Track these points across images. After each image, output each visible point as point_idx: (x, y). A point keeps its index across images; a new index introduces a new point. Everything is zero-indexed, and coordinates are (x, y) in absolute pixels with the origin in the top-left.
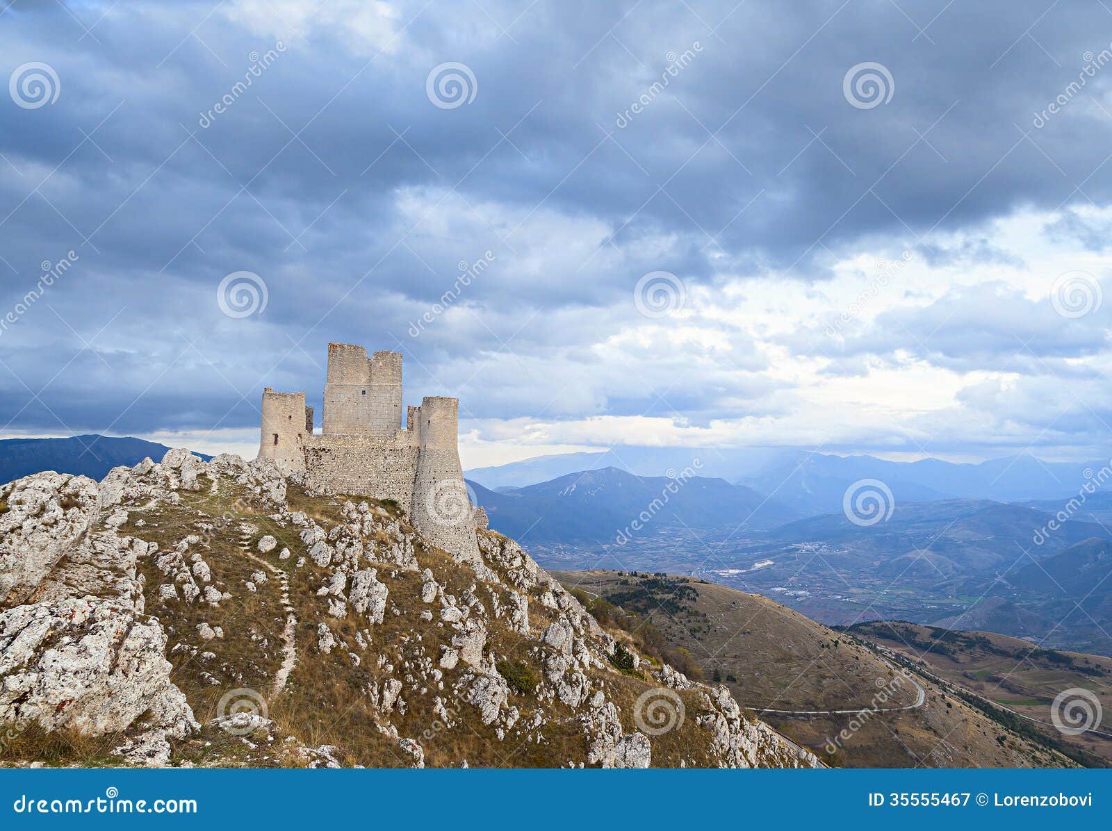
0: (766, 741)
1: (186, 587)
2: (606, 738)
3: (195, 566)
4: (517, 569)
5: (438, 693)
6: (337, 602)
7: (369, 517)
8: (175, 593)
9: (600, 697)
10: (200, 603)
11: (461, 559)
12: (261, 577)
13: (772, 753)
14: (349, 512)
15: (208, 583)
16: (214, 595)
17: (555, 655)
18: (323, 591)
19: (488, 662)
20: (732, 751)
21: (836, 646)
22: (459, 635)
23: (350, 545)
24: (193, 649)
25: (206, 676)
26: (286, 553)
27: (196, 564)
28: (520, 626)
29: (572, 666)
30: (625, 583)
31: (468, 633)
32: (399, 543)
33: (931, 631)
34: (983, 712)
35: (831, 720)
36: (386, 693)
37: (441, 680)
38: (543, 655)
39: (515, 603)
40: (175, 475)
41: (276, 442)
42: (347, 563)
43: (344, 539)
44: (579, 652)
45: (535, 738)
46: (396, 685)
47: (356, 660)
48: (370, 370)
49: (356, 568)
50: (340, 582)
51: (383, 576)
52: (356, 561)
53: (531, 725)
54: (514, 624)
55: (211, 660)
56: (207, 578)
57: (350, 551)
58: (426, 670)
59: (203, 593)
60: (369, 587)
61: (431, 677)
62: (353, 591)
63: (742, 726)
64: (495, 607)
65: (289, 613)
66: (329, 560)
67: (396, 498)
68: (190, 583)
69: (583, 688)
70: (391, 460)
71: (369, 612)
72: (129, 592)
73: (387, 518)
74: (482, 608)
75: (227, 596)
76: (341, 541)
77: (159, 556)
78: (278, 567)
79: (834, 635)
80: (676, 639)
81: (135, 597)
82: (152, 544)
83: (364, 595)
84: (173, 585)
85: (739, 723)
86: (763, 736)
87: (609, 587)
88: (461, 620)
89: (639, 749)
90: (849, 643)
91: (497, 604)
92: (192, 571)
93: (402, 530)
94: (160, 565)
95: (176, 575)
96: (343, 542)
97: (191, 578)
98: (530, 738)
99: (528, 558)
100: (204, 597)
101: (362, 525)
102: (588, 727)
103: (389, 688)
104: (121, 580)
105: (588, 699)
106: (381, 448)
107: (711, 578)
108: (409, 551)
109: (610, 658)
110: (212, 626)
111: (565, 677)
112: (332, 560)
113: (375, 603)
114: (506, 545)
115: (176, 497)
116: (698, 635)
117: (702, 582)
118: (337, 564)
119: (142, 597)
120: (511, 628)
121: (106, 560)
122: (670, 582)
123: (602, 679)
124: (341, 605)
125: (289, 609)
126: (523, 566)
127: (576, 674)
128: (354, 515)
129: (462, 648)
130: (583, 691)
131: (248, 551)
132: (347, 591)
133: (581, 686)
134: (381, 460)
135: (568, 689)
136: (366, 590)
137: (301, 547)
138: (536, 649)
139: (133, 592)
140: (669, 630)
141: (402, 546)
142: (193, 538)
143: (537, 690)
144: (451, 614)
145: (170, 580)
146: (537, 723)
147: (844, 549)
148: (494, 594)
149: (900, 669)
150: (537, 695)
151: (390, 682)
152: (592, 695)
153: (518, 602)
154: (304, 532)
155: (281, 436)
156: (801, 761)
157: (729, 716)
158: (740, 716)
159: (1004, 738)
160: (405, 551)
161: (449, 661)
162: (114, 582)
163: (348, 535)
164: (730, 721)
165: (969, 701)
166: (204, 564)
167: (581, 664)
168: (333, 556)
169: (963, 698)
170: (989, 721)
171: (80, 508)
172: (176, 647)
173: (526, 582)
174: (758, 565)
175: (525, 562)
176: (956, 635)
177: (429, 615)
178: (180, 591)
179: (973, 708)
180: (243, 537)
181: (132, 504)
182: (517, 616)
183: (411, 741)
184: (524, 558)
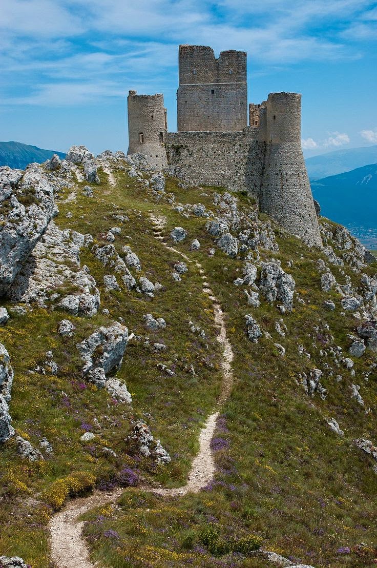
1: (126, 279)
3: (128, 258)
5: (352, 381)
6: (252, 292)
8: (117, 284)
11: (311, 244)
12: (182, 267)
15: (141, 274)
16: (148, 286)
18: (239, 282)
24: (146, 341)
25: (163, 368)
26: (196, 244)
27: (128, 256)
36: (313, 382)
37: (351, 367)
41: (142, 141)
42: (251, 254)
46: (318, 373)
47: (281, 350)
48: (218, 70)
50: (251, 273)
52: (258, 252)
56: (139, 269)
57: (252, 243)
58: (338, 358)
59: (139, 284)
60: (278, 278)
61: (344, 365)
62: (264, 282)
65: (214, 303)
66: (236, 251)
67: (246, 189)
68: (127, 274)
71: (279, 301)
75: (158, 286)
76: (243, 233)
77: (95, 248)
83: (274, 286)
84: (114, 276)
92: (126, 263)
95: (115, 266)
97: (127, 270)
100: (141, 288)
104: (78, 275)
108: (272, 237)
110: (155, 318)
112: (238, 251)
113: (283, 293)
115: (90, 190)
119: (97, 291)
121: (60, 255)
124: (256, 295)
125: (213, 299)
128: (224, 205)
131: (162, 241)
132: (259, 282)
136: (274, 280)
139: (90, 286)
142: (117, 230)
145: (111, 271)
151: (313, 371)
154: (208, 224)
155: (145, 135)
162: (73, 277)
166: (134, 255)
168: (239, 247)
171: (38, 205)
172: (131, 338)
178: (122, 282)
180: (156, 228)
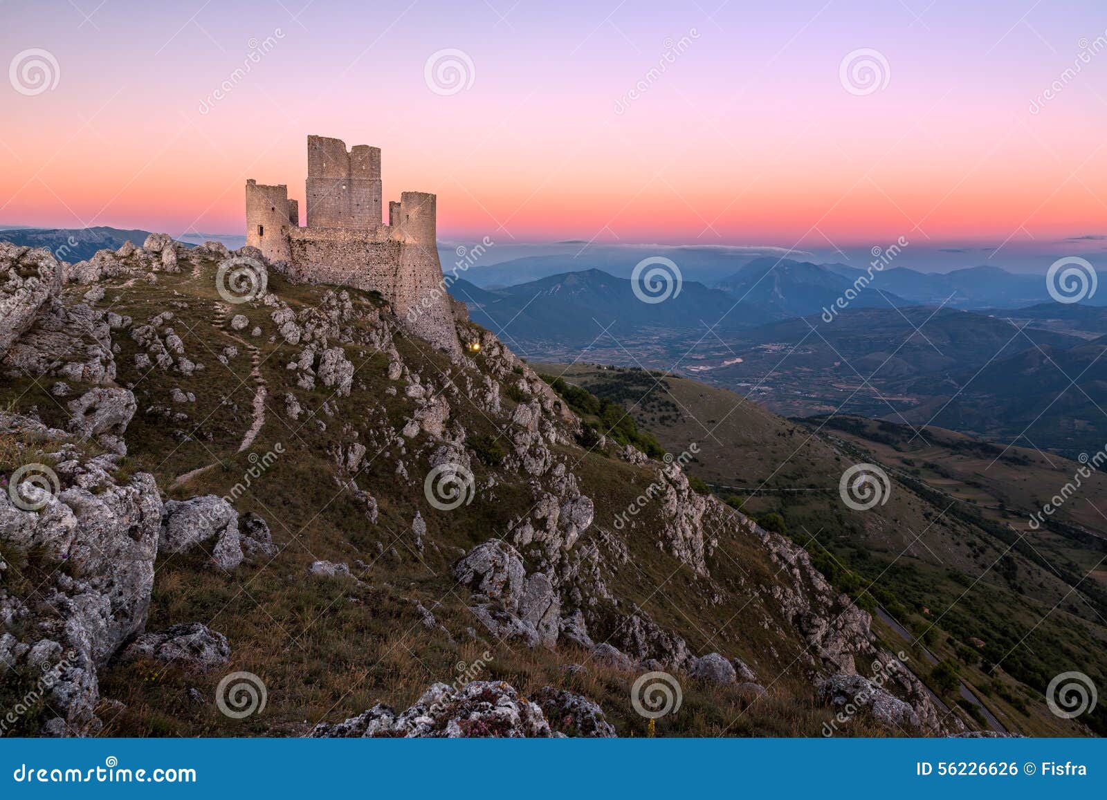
0: (712, 509)
1: (161, 358)
2: (552, 499)
3: (168, 340)
4: (495, 357)
5: (401, 457)
6: (305, 376)
7: (349, 305)
8: (149, 361)
9: (561, 469)
10: (174, 371)
11: (438, 346)
12: (232, 351)
13: (717, 519)
14: (329, 299)
15: (182, 355)
16: (187, 366)
17: (521, 432)
18: (292, 366)
19: (451, 433)
20: (678, 516)
21: (791, 434)
22: (421, 408)
23: (319, 326)
24: (166, 410)
25: (179, 434)
26: (257, 331)
27: (168, 338)
28: (491, 407)
29: (537, 441)
30: (604, 375)
31: (429, 407)
32: (377, 329)
33: (879, 424)
34: (915, 493)
35: (781, 496)
36: (351, 456)
37: (404, 446)
38: (511, 432)
39: (487, 386)
40: (156, 259)
41: (261, 234)
42: (316, 342)
43: (312, 320)
44: (546, 431)
45: (488, 497)
46: (360, 449)
47: (322, 426)
48: (350, 166)
49: (325, 346)
50: (307, 358)
51: (351, 355)
52: (324, 341)
53: (485, 486)
54: (485, 404)
55: (183, 420)
56: (180, 350)
57: (319, 332)
58: (389, 438)
59: (177, 363)
60: (336, 364)
61: (395, 443)
62: (322, 367)
63: (689, 496)
64: (469, 389)
65: (259, 384)
66: (298, 338)
67: (379, 290)
68: (163, 353)
69: (545, 461)
70: (373, 253)
71: (337, 385)
72: (99, 358)
73: (367, 307)
74: (456, 390)
75: (200, 367)
76: (310, 322)
77: (132, 330)
78: (252, 343)
79: (790, 425)
80: (647, 426)
81: (105, 363)
82: (126, 317)
83: (331, 370)
84: (147, 354)
85: (687, 493)
86: (710, 506)
87: (588, 379)
88: (424, 396)
89: (583, 509)
90: (803, 433)
91: (469, 387)
92: (165, 343)
93: (381, 318)
94: (134, 337)
95: (150, 346)
96: (312, 323)
97: (164, 349)
98: (483, 496)
99: (506, 349)
100: (178, 367)
101: (342, 312)
102: (536, 489)
103: (353, 451)
104: (91, 347)
105: (550, 469)
106: (362, 241)
107: (681, 373)
108: (387, 337)
109: (577, 437)
110: (185, 392)
111: (530, 452)
112: (301, 338)
113: (342, 378)
114: (485, 337)
115: (154, 278)
116: (667, 422)
117: (674, 376)
118: (306, 343)
119: (113, 363)
120: (483, 407)
121: (78, 330)
122: (644, 376)
123: (566, 454)
124: (311, 379)
125: (260, 380)
126: (500, 356)
127: (541, 449)
128: (334, 303)
129: (423, 420)
130: (545, 463)
131: (222, 329)
132: (316, 366)
133: (544, 459)
134: (363, 253)
135: (532, 461)
136: (333, 366)
137: (272, 328)
138: (504, 426)
139: (103, 357)
140: (641, 418)
141: (380, 331)
142: (168, 315)
143: (504, 460)
144: (415, 390)
145: (144, 349)
146: (491, 484)
147: (808, 350)
148: (468, 378)
149: (846, 455)
150: (504, 465)
151: (353, 447)
152: (554, 466)
153: (490, 385)
154: (274, 313)
155: (266, 227)
156: (742, 527)
157: (678, 487)
158: (688, 488)
159: (930, 514)
160: (384, 337)
161: (412, 430)
162: (84, 348)
163: (316, 317)
164: (679, 492)
165: (905, 484)
166: (176, 337)
167: (547, 440)
168: (302, 335)
169: (899, 481)
170: (920, 500)
171: (39, 278)
172: (150, 409)
173: (503, 370)
174: (728, 363)
175: (503, 352)
176: (902, 428)
177: (394, 391)
178: (154, 359)
179: (907, 489)
180: (218, 317)
181: (110, 282)
182: (489, 398)
183: (365, 492)
184: (502, 348)
